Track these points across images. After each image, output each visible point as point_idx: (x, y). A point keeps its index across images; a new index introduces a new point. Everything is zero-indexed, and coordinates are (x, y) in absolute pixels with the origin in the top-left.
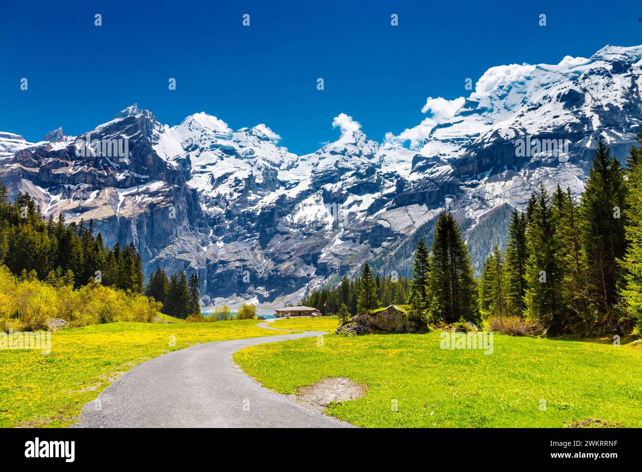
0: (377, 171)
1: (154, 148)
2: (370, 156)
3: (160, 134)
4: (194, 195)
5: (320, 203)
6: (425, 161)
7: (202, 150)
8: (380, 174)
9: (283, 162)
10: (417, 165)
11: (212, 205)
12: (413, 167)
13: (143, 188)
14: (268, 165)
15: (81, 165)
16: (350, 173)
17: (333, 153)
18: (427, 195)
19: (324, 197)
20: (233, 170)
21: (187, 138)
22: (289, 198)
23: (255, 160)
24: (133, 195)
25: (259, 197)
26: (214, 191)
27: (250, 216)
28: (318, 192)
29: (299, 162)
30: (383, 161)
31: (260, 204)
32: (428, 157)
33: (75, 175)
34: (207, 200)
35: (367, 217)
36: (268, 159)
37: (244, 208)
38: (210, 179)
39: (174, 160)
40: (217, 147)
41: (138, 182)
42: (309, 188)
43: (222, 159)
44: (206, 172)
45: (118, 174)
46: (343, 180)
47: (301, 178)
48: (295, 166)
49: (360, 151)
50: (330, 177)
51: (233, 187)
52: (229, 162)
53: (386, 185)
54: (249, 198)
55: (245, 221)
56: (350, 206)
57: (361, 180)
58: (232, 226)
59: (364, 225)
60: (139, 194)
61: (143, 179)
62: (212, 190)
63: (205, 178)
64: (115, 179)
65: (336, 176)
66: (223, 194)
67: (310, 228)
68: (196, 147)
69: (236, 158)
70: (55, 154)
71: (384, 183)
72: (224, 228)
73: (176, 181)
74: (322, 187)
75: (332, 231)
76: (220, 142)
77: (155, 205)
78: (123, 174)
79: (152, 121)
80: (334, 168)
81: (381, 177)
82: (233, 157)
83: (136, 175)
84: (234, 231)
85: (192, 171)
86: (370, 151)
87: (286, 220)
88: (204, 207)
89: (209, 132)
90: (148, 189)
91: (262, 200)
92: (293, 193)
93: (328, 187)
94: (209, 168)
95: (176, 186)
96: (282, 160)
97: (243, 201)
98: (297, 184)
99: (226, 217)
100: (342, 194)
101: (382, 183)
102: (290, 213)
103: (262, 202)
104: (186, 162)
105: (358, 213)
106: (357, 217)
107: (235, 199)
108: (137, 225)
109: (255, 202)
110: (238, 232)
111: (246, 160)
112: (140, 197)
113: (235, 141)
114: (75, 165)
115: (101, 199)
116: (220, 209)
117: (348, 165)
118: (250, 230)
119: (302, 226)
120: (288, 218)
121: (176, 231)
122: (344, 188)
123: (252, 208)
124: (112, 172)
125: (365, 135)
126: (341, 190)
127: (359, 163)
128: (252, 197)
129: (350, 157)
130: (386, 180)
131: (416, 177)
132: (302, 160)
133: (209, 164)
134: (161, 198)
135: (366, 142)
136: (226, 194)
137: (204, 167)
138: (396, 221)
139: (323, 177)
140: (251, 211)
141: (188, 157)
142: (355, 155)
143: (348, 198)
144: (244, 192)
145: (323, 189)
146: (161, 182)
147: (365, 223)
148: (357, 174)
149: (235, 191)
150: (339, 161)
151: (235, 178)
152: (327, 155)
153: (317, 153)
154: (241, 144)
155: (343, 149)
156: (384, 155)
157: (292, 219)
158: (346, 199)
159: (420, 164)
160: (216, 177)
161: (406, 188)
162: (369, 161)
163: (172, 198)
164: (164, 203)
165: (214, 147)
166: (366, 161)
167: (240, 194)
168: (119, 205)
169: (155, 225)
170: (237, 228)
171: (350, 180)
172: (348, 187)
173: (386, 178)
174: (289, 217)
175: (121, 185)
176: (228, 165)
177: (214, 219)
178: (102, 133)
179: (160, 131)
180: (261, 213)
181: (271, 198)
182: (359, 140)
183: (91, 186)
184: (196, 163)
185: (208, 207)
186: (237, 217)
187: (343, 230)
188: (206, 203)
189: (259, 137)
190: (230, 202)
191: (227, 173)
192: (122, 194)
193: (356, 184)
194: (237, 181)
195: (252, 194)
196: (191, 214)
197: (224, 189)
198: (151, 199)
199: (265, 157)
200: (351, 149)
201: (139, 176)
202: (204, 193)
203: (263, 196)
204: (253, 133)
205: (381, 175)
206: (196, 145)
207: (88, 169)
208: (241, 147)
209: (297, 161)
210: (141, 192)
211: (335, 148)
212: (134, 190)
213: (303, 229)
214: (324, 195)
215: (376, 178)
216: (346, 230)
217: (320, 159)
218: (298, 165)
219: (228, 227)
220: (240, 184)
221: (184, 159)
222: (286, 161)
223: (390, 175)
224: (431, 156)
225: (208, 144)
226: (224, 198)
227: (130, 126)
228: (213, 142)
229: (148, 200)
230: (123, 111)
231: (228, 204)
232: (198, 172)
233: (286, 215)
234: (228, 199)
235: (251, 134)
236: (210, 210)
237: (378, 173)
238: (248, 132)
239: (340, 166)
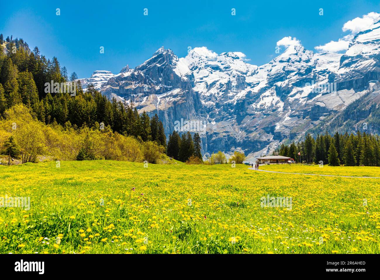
0: (313, 70)
1: (174, 70)
2: (308, 61)
3: (177, 62)
4: (197, 96)
5: (274, 95)
6: (350, 59)
7: (200, 69)
8: (315, 72)
9: (249, 71)
10: (344, 62)
11: (207, 101)
12: (341, 64)
13: (169, 93)
14: (239, 74)
15: (138, 83)
16: (293, 74)
17: (281, 61)
18: (354, 82)
19: (276, 91)
20: (219, 79)
21: (191, 63)
22: (254, 93)
23: (231, 71)
24: (164, 97)
25: (235, 94)
26: (208, 92)
27: (230, 105)
28: (272, 88)
29: (259, 70)
30: (317, 63)
31: (236, 98)
32: (353, 56)
33: (135, 89)
34: (205, 98)
35: (307, 101)
36: (239, 70)
37: (226, 101)
38: (206, 85)
39: (185, 76)
40: (208, 66)
41: (167, 90)
42: (266, 86)
43: (212, 73)
44: (203, 81)
45: (156, 87)
46: (289, 78)
47: (260, 80)
48: (256, 73)
49: (300, 59)
50: (280, 77)
51: (219, 89)
52: (216, 74)
53: (320, 79)
54: (229, 95)
55: (228, 109)
56: (295, 94)
57: (302, 77)
58: (220, 112)
59: (305, 106)
60: (167, 97)
61: (169, 88)
62: (207, 91)
63: (203, 85)
64: (155, 89)
65: (284, 76)
66: (214, 94)
67: (268, 110)
68: (197, 67)
69: (220, 71)
70: (126, 79)
71: (319, 77)
72: (215, 113)
73: (187, 88)
74: (274, 84)
75: (283, 111)
76: (210, 63)
77: (176, 102)
78: (159, 86)
79: (172, 55)
80: (282, 71)
81: (316, 74)
82: (218, 71)
83: (165, 86)
84: (221, 115)
85: (195, 82)
86: (308, 58)
87: (253, 106)
88: (203, 102)
89: (203, 58)
90: (172, 93)
91: (237, 96)
92: (256, 90)
93: (279, 84)
94: (205, 79)
95: (187, 90)
96: (248, 70)
97: (225, 97)
98: (258, 84)
99: (216, 107)
100: (288, 88)
101: (317, 78)
102: (254, 102)
103: (237, 97)
104: (191, 77)
105: (300, 99)
106: (300, 102)
107: (221, 96)
108: (168, 114)
109: (233, 96)
110: (223, 116)
111: (226, 72)
112: (168, 98)
113: (218, 62)
114: (135, 84)
115: (149, 100)
116: (212, 103)
117: (292, 68)
118: (230, 114)
119: (263, 110)
120: (254, 105)
121: (189, 116)
122: (290, 84)
123: (231, 100)
124: (153, 86)
125: (303, 47)
126: (288, 85)
127: (299, 67)
128: (231, 94)
129: (293, 63)
131: (343, 71)
132: (261, 69)
133: (205, 77)
134: (179, 98)
135: (304, 52)
136: (215, 94)
137: (202, 79)
138: (330, 102)
139: (275, 78)
140: (230, 102)
141: (192, 74)
142: (296, 61)
143: (293, 90)
144: (226, 92)
145: (275, 85)
146: (179, 89)
147: (306, 105)
148: (299, 74)
149: (220, 91)
150: (285, 67)
151: (220, 83)
152: (277, 63)
153: (270, 63)
154: (222, 63)
155: (288, 58)
156: (317, 59)
157: (256, 106)
158: (292, 90)
159: (346, 61)
160: (209, 84)
161: (336, 79)
162: (307, 64)
163: (185, 98)
164: (181, 101)
165: (207, 66)
166: (304, 64)
167: (223, 93)
168: (158, 103)
169: (177, 114)
170: (223, 113)
171: (294, 78)
172: (293, 82)
173: (320, 74)
174: (254, 104)
175: (158, 92)
176: (216, 76)
177: (209, 109)
178: (147, 64)
179: (176, 61)
180: (237, 103)
181: (242, 94)
182: (299, 51)
183: (143, 94)
184: (197, 77)
185: (205, 102)
186: (222, 107)
187: (290, 110)
188: (204, 99)
189: (233, 57)
190: (218, 98)
191: (215, 81)
192: (159, 97)
193: (298, 80)
194: (221, 85)
195: (230, 93)
196: (196, 106)
197: (214, 91)
198: (174, 99)
199: (237, 69)
200: (293, 58)
201: (167, 87)
202: (202, 94)
203: (237, 93)
205: (316, 73)
206: (196, 66)
207: (141, 85)
208: (222, 64)
209: (257, 70)
210: (169, 95)
211: (282, 58)
212: (165, 95)
213: (264, 111)
214: (276, 89)
215: (312, 75)
216: (292, 110)
217: (272, 66)
218: (258, 72)
219: (217, 113)
220: (223, 87)
221: (190, 75)
222: (250, 70)
223: (323, 72)
224: (355, 55)
225: (203, 65)
226: (214, 96)
227: (160, 59)
228: (206, 64)
229: (173, 99)
230: (157, 52)
231: (216, 99)
232: (198, 82)
233: (252, 104)
234: (216, 96)
235: (228, 56)
236: (207, 103)
237: (314, 71)
238: (226, 55)
239: (286, 70)
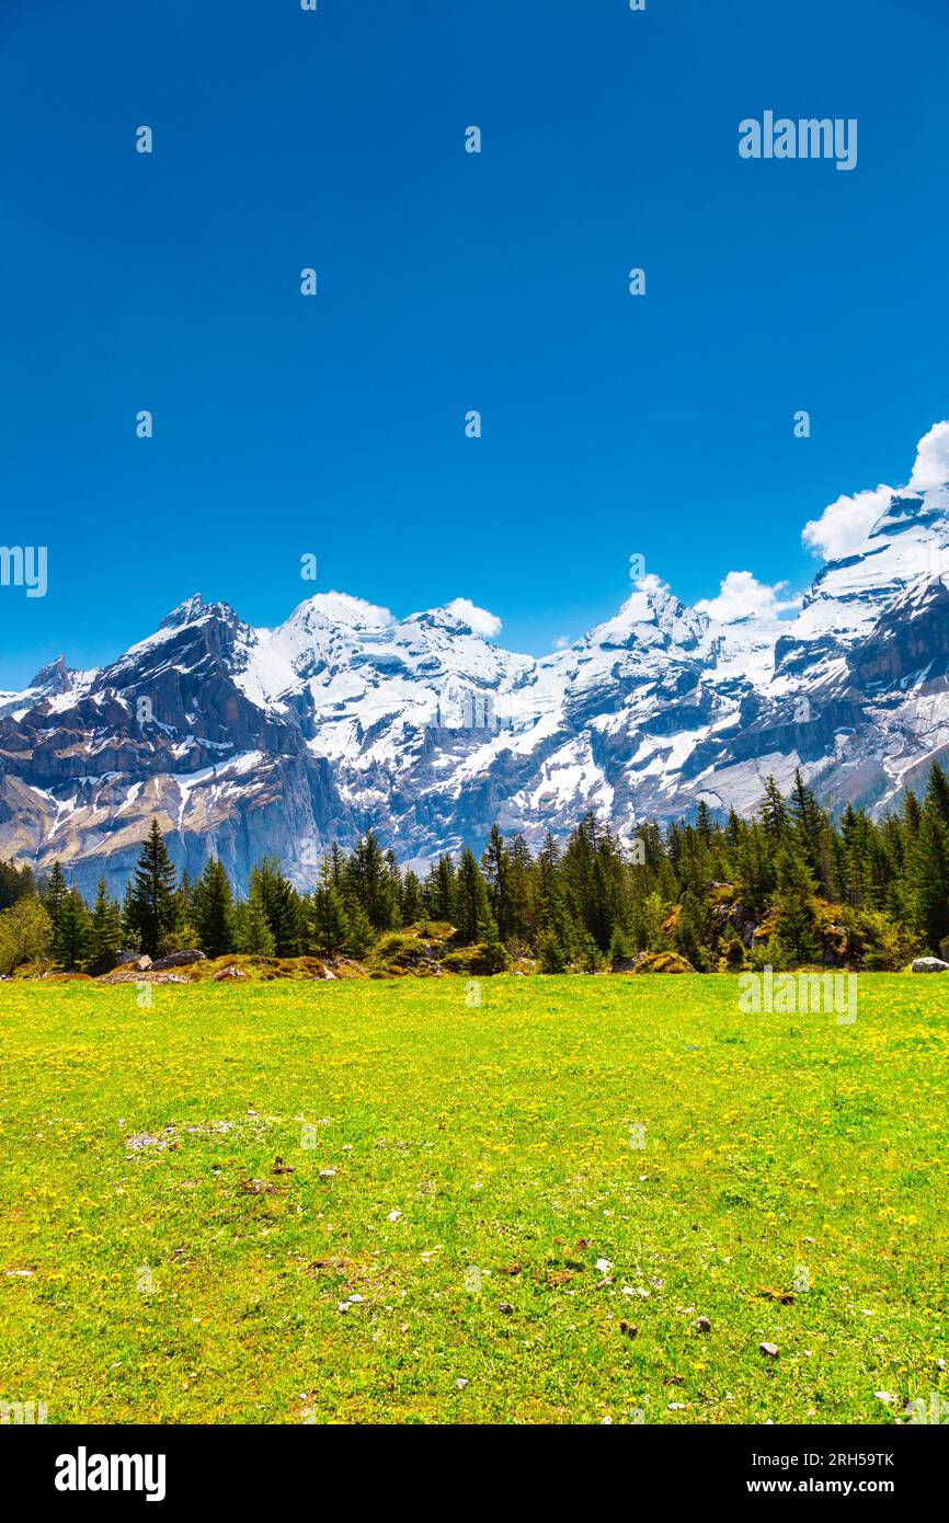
0: (700, 680)
1: (238, 680)
2: (690, 645)
3: (249, 649)
4: (324, 772)
5: (586, 759)
6: (801, 649)
7: (333, 673)
8: (708, 685)
9: (505, 677)
10: (785, 660)
11: (361, 787)
12: (777, 664)
13: (222, 769)
14: (472, 686)
15: (107, 735)
16: (642, 690)
17: (606, 646)
18: (797, 732)
19: (594, 747)
20: (400, 706)
21: (303, 650)
22: (519, 755)
23: (442, 680)
24: (205, 785)
25: (456, 759)
26: (363, 756)
27: (438, 800)
28: (581, 735)
29: (539, 672)
30: (718, 652)
31: (459, 775)
32: (808, 639)
33: (97, 756)
34: (351, 777)
35: (680, 784)
36: (470, 673)
37: (426, 785)
38: (355, 731)
39: (280, 700)
40: (363, 660)
41: (213, 758)
42: (559, 729)
43: (376, 686)
44: (346, 717)
45: (174, 746)
46: (630, 706)
47: (543, 708)
48: (530, 681)
49: (667, 637)
50: (603, 701)
51: (401, 743)
52: (392, 690)
53: (723, 709)
54: (435, 764)
55: (431, 815)
56: (647, 762)
57: (667, 704)
58: (404, 827)
60: (216, 781)
61: (222, 751)
62: (360, 753)
63: (345, 729)
64: (170, 757)
65: (616, 697)
66: (383, 762)
67: (565, 816)
68: (323, 665)
69: (405, 679)
70: (58, 719)
71: (719, 704)
72: (389, 832)
73: (286, 746)
74: (587, 723)
75: (612, 819)
76: (370, 649)
77: (248, 801)
78: (183, 745)
79: (230, 625)
80: (611, 681)
81: (711, 692)
82: (398, 678)
83: (208, 744)
84: (410, 836)
85: (317, 718)
86: (690, 634)
87: (515, 803)
88: (345, 793)
89: (346, 630)
90: (232, 770)
91: (463, 766)
92: (524, 745)
93: (601, 722)
94: (351, 708)
95: (286, 756)
96: (500, 672)
97: (423, 771)
98: (536, 721)
99: (392, 810)
100: (627, 738)
101: (713, 706)
102: (521, 788)
103: (464, 770)
104: (303, 702)
105: (664, 777)
106: (662, 787)
107: (407, 769)
108: (218, 844)
109: (451, 769)
110: (417, 838)
111: (425, 682)
112: (220, 788)
113: (399, 644)
114: (96, 737)
115: (148, 799)
116: (378, 794)
117: (642, 670)
118: (442, 832)
119: (549, 815)
120: (518, 800)
121: (294, 850)
122: (633, 725)
123: (443, 783)
124: (163, 743)
125: (674, 598)
126: (626, 728)
127: (665, 663)
128: (442, 761)
129: (645, 651)
130: (722, 698)
131: (784, 686)
132: (545, 666)
133: (351, 700)
134: (259, 785)
135: (679, 615)
136: (387, 761)
137: (341, 707)
138: (733, 793)
139: (588, 701)
140: (441, 790)
141: (307, 690)
142: (655, 645)
143: (641, 745)
144: (425, 753)
145: (590, 728)
146: (257, 752)
148: (659, 691)
149: (406, 751)
150: (621, 664)
151: (405, 724)
152: (595, 652)
153: (575, 649)
154: (412, 648)
155: (628, 637)
156: (720, 638)
157: (528, 800)
158: (638, 748)
159: (792, 656)
160: (365, 726)
161: (762, 713)
162: (688, 654)
163: (280, 784)
164: (266, 796)
165: (358, 661)
166: (681, 655)
167: (416, 758)
168: (182, 808)
169: (251, 842)
170: (414, 829)
171: (644, 704)
172: (641, 720)
173: (723, 693)
174: (521, 796)
175: (184, 767)
176: (389, 696)
177: (367, 816)
178: (139, 666)
179: (248, 644)
180: (462, 795)
181: (480, 760)
182: (663, 611)
183: (128, 775)
184: (324, 699)
185: (354, 791)
186: (413, 807)
187: (633, 816)
188: (349, 783)
189: (448, 629)
190: (397, 776)
191: (387, 715)
192: (185, 785)
193: (657, 714)
194: (410, 730)
195: (441, 755)
196: (320, 811)
197: (383, 750)
198: (239, 789)
199: (463, 669)
200: (646, 634)
201: (215, 745)
202: (343, 764)
203: (464, 755)
204: (437, 622)
205: (711, 688)
206: (321, 662)
207: (119, 742)
208: (413, 654)
209: (533, 671)
210: (221, 776)
211: (610, 635)
212: (207, 775)
213: (551, 820)
214: (593, 741)
215: (699, 695)
216: (638, 816)
217: (580, 662)
218: (536, 679)
219: (397, 829)
220: (415, 737)
221: (299, 697)
222: (510, 672)
223: (731, 686)
224: (816, 637)
225: (346, 656)
226: (385, 770)
227: (190, 646)
228: (355, 652)
229: (235, 791)
230: (176, 612)
231: (393, 782)
232: (329, 720)
233: (513, 794)
234: (392, 770)
235: (431, 624)
236: (358, 796)
237: (703, 683)
238: (424, 622)
239: (623, 674)
